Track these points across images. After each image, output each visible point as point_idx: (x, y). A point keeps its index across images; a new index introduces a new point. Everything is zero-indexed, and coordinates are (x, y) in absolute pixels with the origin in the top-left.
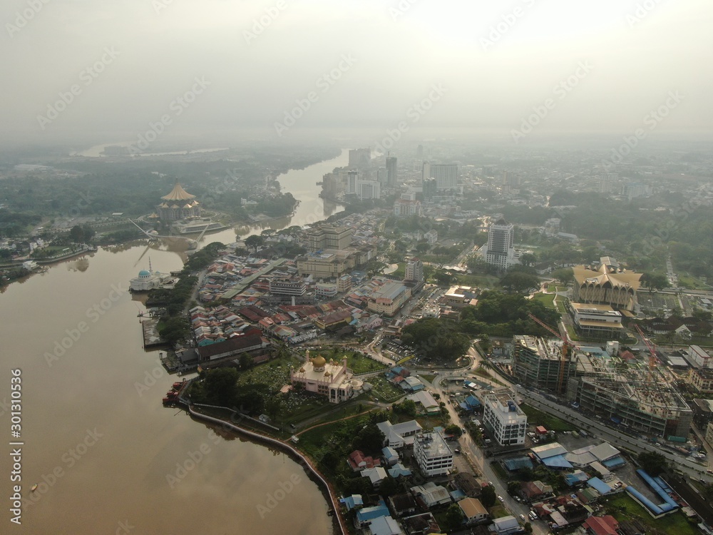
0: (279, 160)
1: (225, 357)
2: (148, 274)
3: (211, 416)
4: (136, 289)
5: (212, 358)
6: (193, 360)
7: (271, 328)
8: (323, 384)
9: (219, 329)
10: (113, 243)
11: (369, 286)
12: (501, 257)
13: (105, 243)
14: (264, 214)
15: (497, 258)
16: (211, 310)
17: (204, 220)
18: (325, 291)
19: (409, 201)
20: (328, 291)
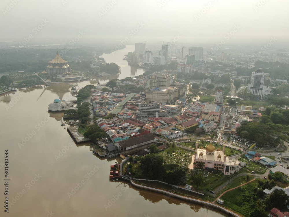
0: (96, 49)
1: (135, 148)
2: (59, 101)
3: (150, 187)
4: (53, 110)
5: (127, 149)
6: (115, 151)
7: (154, 130)
8: (218, 163)
9: (121, 131)
10: (24, 87)
11: (194, 106)
12: (259, 91)
13: (20, 86)
14: (106, 72)
15: (256, 91)
16: (110, 120)
17: (74, 75)
18: (171, 109)
19: (184, 65)
20: (173, 109)
